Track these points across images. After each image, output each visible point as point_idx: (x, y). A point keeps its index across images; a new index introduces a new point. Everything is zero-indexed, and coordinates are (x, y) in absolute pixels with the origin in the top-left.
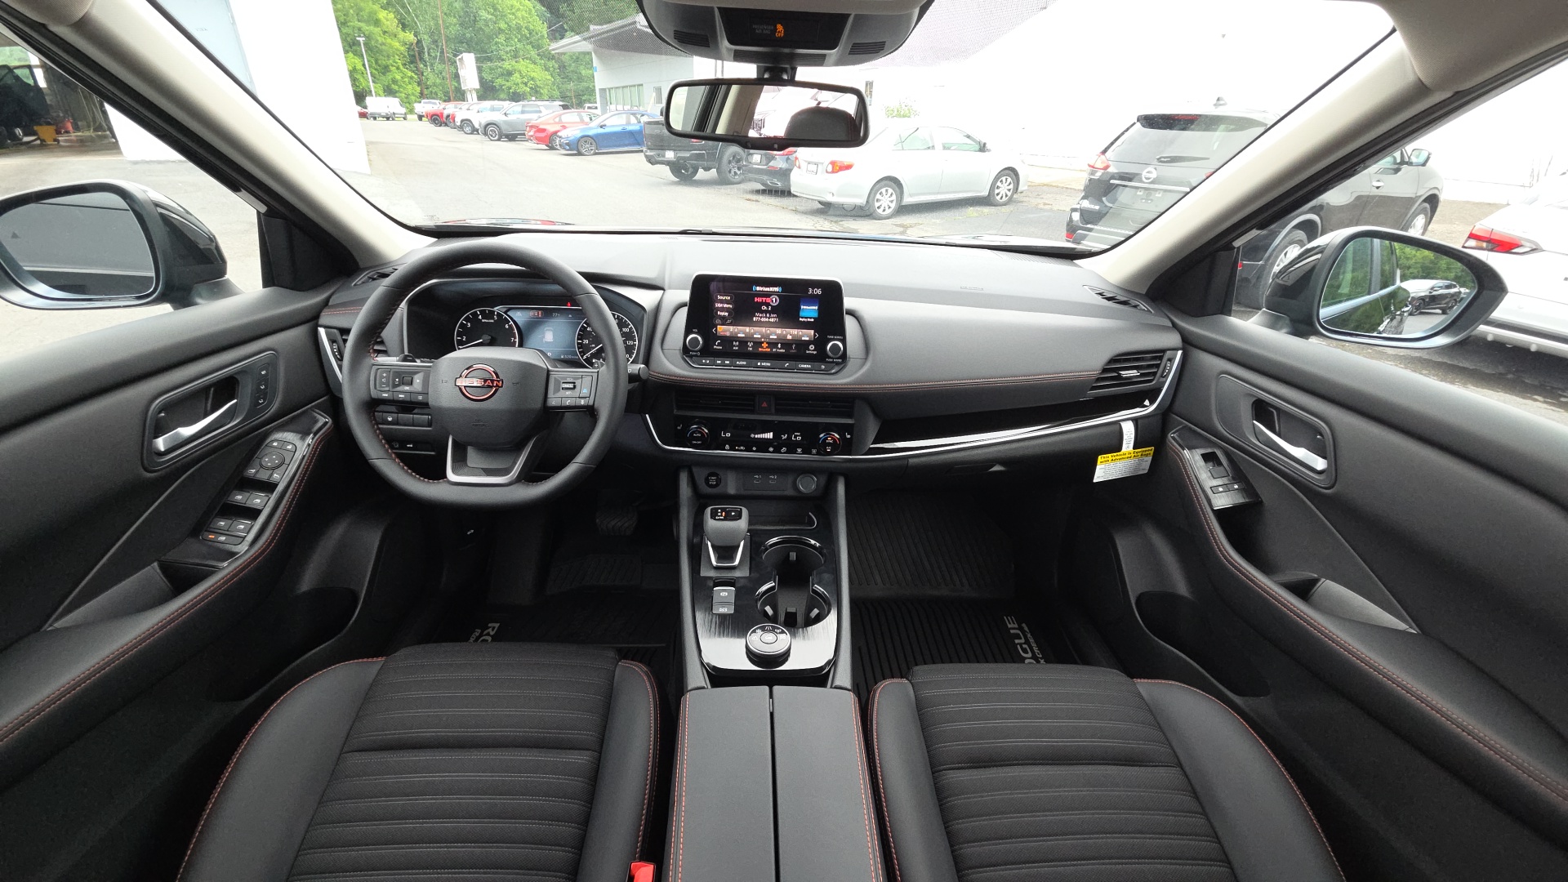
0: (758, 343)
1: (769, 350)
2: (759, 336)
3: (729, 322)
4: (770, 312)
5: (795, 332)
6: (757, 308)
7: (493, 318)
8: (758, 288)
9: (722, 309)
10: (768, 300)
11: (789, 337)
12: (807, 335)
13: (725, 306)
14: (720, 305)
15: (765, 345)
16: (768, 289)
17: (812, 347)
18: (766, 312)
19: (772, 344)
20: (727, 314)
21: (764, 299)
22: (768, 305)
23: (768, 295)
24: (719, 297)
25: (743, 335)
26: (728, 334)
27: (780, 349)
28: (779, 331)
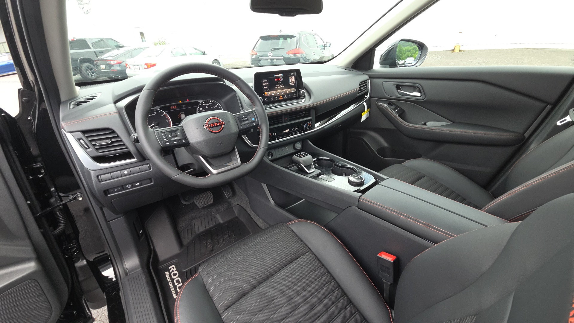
0: (279, 97)
1: (282, 98)
2: (279, 94)
3: (268, 90)
4: (281, 84)
5: (289, 90)
6: (276, 83)
7: (154, 113)
8: (276, 75)
9: (265, 86)
10: (279, 79)
11: (288, 92)
12: (292, 90)
13: (266, 84)
14: (264, 84)
15: (281, 97)
16: (278, 75)
17: (295, 94)
18: (279, 84)
19: (283, 96)
20: (267, 87)
21: (278, 79)
22: (279, 81)
23: (279, 77)
24: (264, 81)
25: (274, 94)
26: (269, 95)
27: (286, 97)
28: (284, 91)
